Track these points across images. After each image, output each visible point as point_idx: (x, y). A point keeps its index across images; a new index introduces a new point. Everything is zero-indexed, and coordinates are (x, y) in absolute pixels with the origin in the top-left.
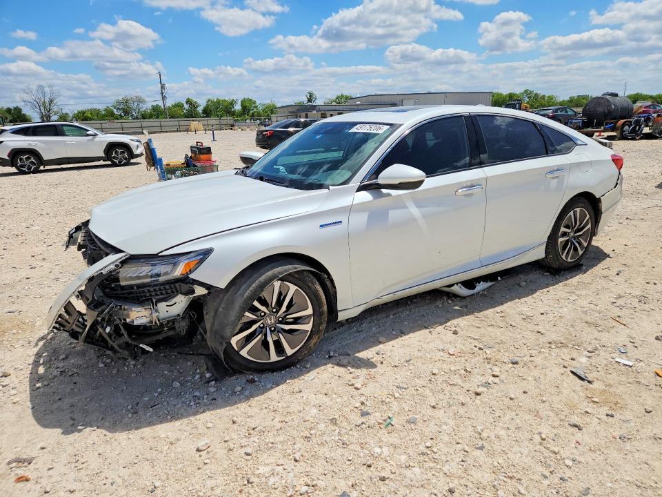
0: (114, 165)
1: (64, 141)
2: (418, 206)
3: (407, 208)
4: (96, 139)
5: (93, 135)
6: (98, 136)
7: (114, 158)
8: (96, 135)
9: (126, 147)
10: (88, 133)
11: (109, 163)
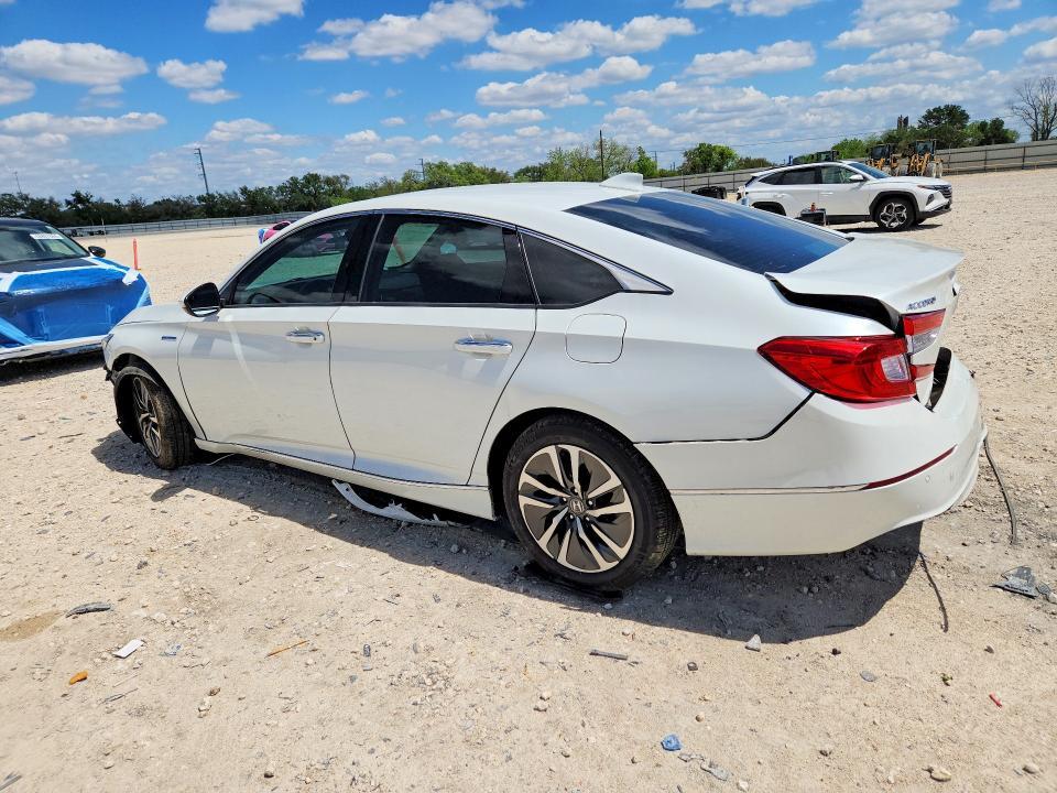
0: (882, 229)
1: (819, 192)
2: (242, 343)
3: (230, 340)
4: (863, 188)
5: (861, 181)
6: (868, 182)
7: (885, 218)
8: (865, 179)
9: (907, 199)
10: (854, 177)
11: (875, 225)
